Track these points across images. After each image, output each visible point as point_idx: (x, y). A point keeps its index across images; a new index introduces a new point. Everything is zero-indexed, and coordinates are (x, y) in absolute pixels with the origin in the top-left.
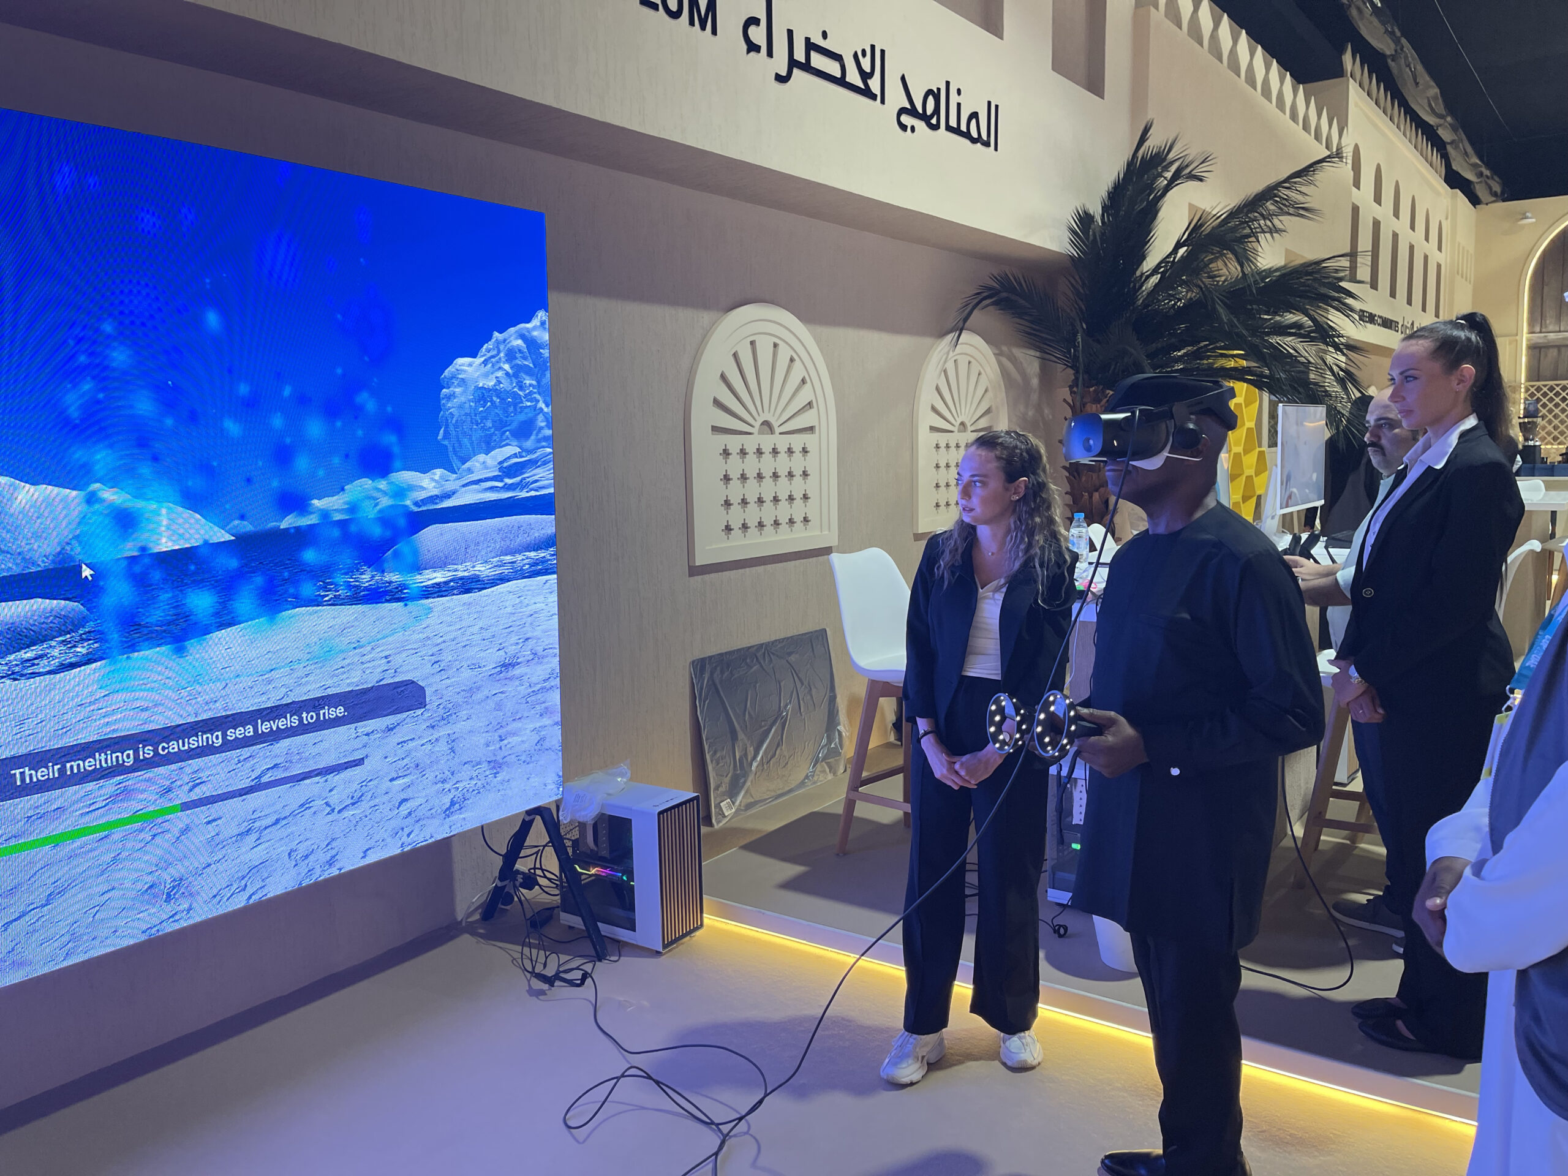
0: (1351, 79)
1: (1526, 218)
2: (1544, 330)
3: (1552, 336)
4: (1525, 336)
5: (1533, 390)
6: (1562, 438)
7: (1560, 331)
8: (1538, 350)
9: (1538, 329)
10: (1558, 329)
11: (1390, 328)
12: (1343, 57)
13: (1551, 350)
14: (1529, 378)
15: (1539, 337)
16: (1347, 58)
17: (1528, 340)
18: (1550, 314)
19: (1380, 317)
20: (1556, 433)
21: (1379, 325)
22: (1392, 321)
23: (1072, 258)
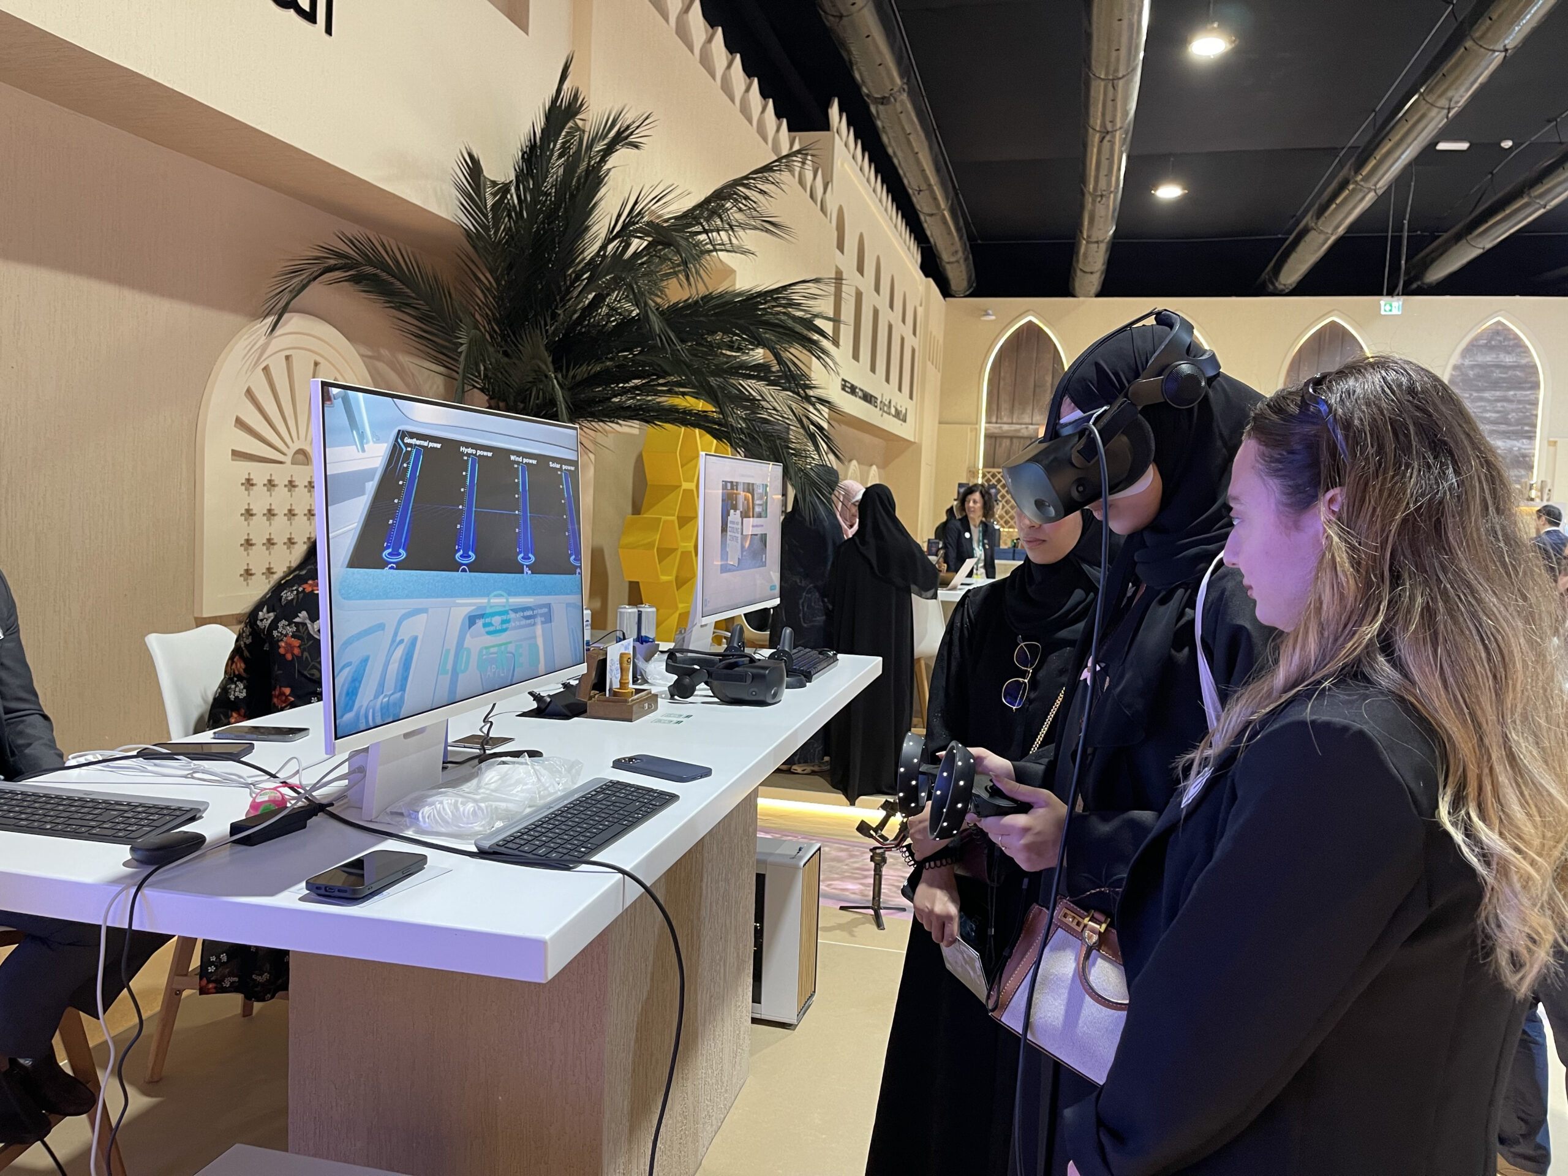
0: (836, 135)
1: (988, 314)
2: (999, 421)
3: (1006, 427)
4: (983, 425)
5: (989, 476)
6: (1012, 523)
7: (1012, 423)
8: (993, 440)
9: (994, 420)
10: (1010, 421)
11: (870, 402)
12: (830, 111)
13: (1004, 440)
14: (985, 466)
15: (996, 428)
16: (834, 111)
17: (986, 429)
18: (1005, 406)
19: (861, 390)
20: (1007, 517)
21: (860, 397)
22: (872, 396)
23: (467, 232)
